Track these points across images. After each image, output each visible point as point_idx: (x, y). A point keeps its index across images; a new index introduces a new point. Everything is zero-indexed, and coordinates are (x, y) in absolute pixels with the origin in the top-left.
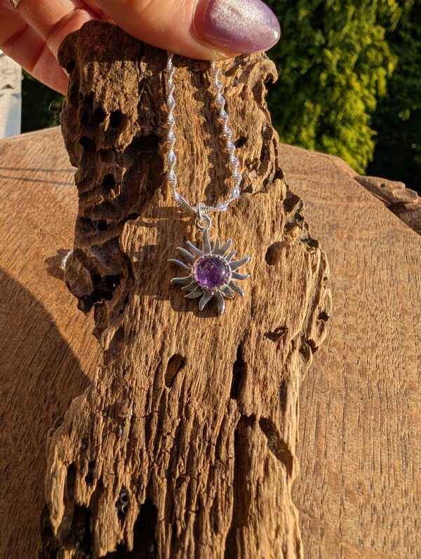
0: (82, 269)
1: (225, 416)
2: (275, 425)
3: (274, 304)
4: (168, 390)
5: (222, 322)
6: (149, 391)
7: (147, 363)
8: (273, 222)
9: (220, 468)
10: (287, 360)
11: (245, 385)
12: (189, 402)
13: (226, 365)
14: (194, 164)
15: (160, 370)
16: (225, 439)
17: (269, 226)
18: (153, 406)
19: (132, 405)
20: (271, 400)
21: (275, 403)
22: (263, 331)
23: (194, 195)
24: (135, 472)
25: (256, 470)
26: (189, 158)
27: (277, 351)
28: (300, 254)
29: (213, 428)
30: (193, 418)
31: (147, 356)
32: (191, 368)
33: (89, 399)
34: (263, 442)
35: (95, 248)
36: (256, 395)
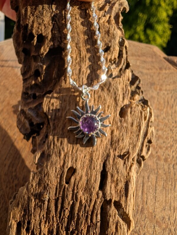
0: (24, 120)
1: (96, 200)
2: (122, 205)
3: (123, 140)
4: (67, 186)
5: (95, 150)
6: (57, 186)
7: (56, 172)
8: (124, 94)
9: (92, 227)
10: (129, 170)
11: (106, 183)
12: (77, 192)
13: (97, 173)
14: (81, 63)
15: (63, 175)
16: (96, 212)
17: (121, 97)
18: (59, 194)
19: (48, 193)
20: (120, 191)
21: (122, 193)
22: (117, 154)
23: (81, 80)
24: (50, 227)
25: (111, 228)
26: (78, 59)
27: (124, 165)
28: (138, 111)
29: (89, 206)
30: (79, 200)
31: (56, 168)
32: (79, 174)
33: (27, 189)
34: (115, 214)
35: (30, 109)
36: (112, 189)
